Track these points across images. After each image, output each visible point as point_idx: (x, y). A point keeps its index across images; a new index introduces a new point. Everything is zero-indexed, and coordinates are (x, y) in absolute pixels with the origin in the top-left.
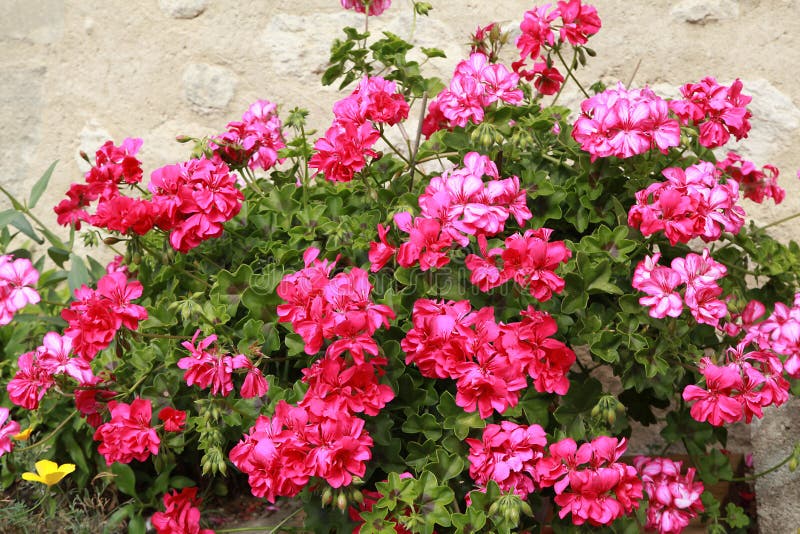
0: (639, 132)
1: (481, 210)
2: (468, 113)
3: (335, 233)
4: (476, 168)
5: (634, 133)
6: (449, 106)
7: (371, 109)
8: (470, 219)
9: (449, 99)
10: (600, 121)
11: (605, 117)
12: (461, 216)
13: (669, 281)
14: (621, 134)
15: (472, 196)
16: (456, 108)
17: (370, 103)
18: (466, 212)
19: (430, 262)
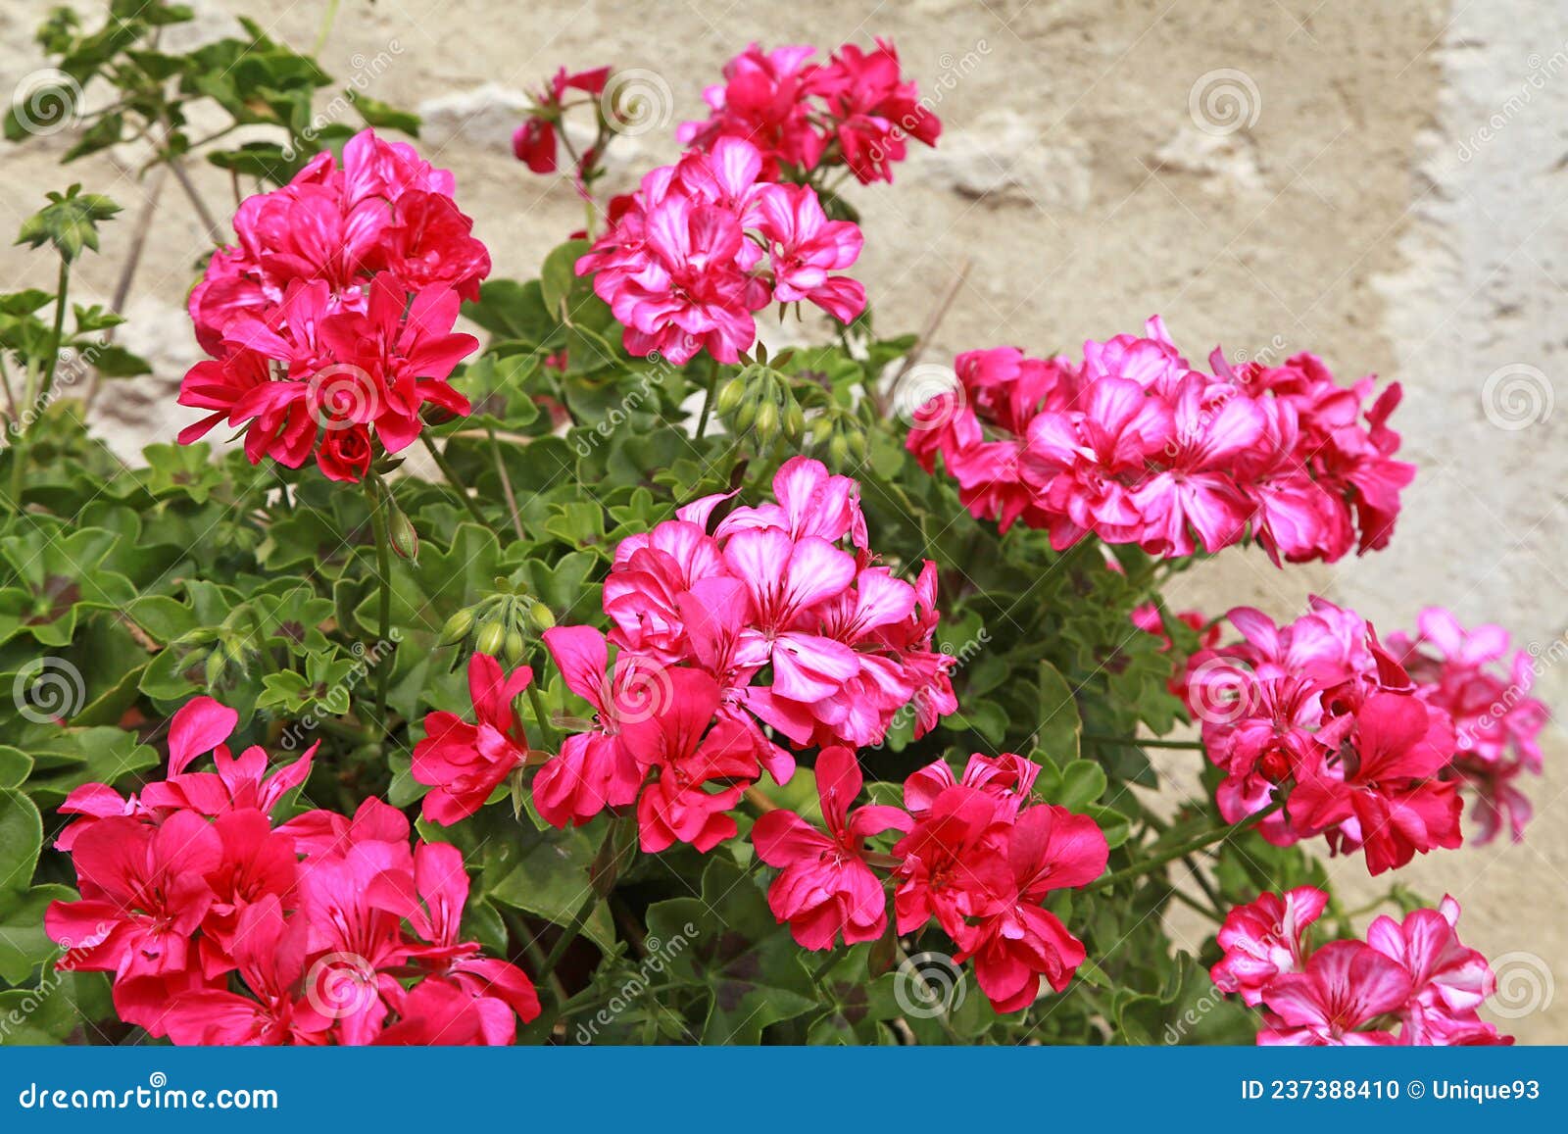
0: (1215, 484)
1: (837, 664)
2: (696, 322)
3: (212, 644)
4: (808, 512)
5: (1199, 483)
6: (634, 288)
7: (388, 243)
8: (805, 691)
9: (633, 261)
10: (1110, 426)
11: (1129, 418)
12: (764, 675)
13: (1362, 990)
14: (1164, 482)
15: (815, 608)
16: (657, 298)
17: (389, 222)
18: (780, 661)
19: (679, 825)
